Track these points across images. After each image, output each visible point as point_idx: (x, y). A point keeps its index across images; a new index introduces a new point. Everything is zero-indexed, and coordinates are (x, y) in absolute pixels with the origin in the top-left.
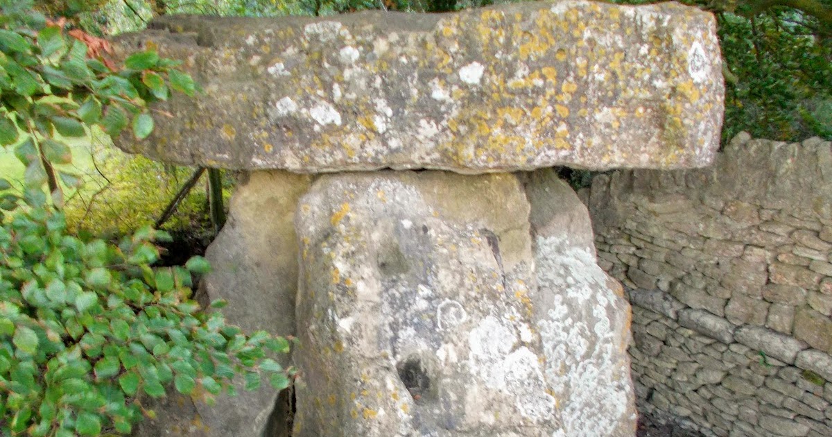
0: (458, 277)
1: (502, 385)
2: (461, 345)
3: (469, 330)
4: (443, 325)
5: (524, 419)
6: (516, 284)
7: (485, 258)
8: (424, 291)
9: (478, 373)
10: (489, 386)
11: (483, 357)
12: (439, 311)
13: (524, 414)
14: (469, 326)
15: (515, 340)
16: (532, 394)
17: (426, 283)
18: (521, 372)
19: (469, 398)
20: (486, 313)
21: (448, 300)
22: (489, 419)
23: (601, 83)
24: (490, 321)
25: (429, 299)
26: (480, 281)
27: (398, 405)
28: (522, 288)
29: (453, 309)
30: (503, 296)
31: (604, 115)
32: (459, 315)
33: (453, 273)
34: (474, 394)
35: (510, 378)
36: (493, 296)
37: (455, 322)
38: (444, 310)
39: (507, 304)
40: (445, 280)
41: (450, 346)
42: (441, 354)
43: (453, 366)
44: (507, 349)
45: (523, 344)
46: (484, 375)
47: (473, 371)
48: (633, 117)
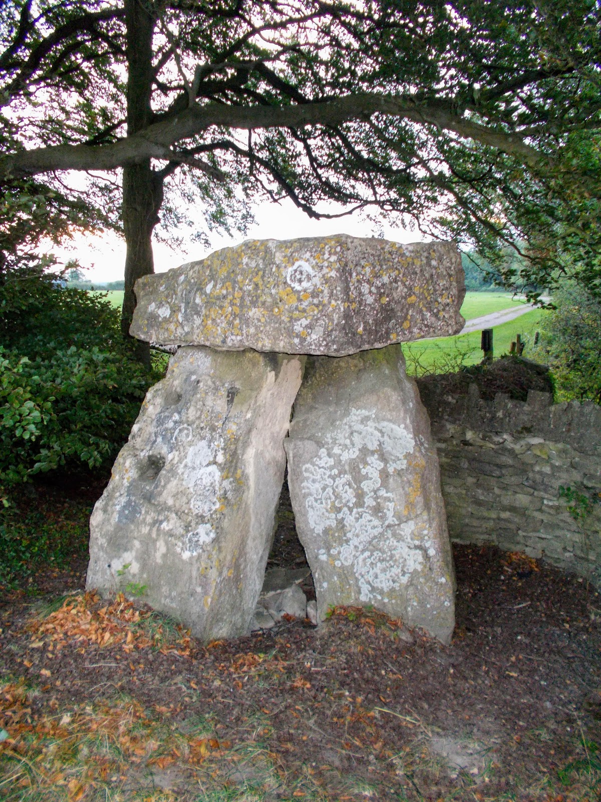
0: (199, 413)
1: (191, 485)
2: (183, 454)
3: (190, 446)
4: (176, 438)
5: (190, 509)
6: (231, 424)
7: (220, 405)
8: (176, 417)
9: (183, 474)
10: (184, 483)
11: (190, 464)
12: (177, 431)
13: (192, 506)
14: (191, 444)
15: (212, 459)
16: (206, 497)
17: (179, 413)
18: (207, 481)
19: (169, 486)
20: (203, 438)
21: (185, 425)
22: (170, 502)
23: (250, 291)
24: (204, 443)
25: (176, 422)
26: (209, 418)
27: (126, 476)
28: (234, 427)
29: (186, 431)
30: (220, 430)
31: (254, 313)
32: (187, 435)
33: (197, 410)
34: (173, 485)
35: (198, 482)
36: (213, 429)
37: (184, 439)
38: (181, 431)
39: (221, 436)
40: (192, 413)
41: (177, 453)
42: (170, 456)
43: (173, 465)
44: (204, 464)
45: (215, 463)
46: (185, 476)
47: (180, 471)
48: (273, 315)
